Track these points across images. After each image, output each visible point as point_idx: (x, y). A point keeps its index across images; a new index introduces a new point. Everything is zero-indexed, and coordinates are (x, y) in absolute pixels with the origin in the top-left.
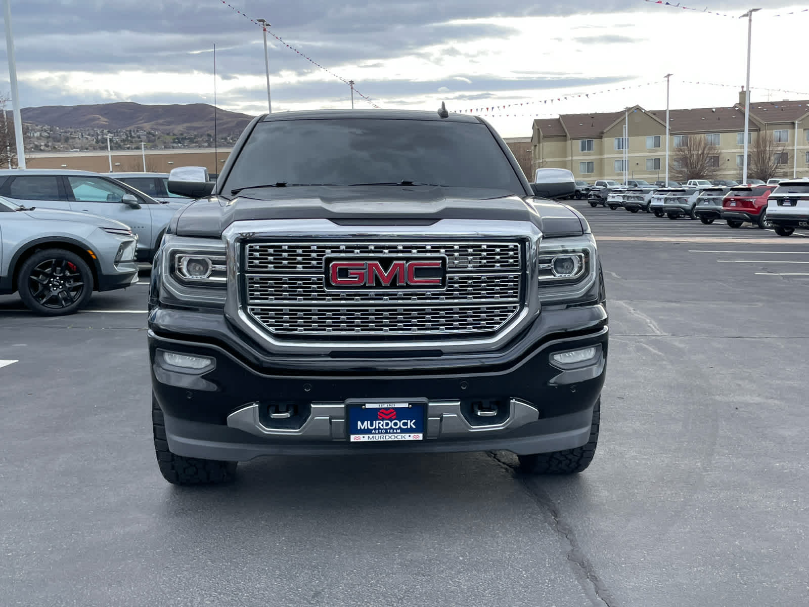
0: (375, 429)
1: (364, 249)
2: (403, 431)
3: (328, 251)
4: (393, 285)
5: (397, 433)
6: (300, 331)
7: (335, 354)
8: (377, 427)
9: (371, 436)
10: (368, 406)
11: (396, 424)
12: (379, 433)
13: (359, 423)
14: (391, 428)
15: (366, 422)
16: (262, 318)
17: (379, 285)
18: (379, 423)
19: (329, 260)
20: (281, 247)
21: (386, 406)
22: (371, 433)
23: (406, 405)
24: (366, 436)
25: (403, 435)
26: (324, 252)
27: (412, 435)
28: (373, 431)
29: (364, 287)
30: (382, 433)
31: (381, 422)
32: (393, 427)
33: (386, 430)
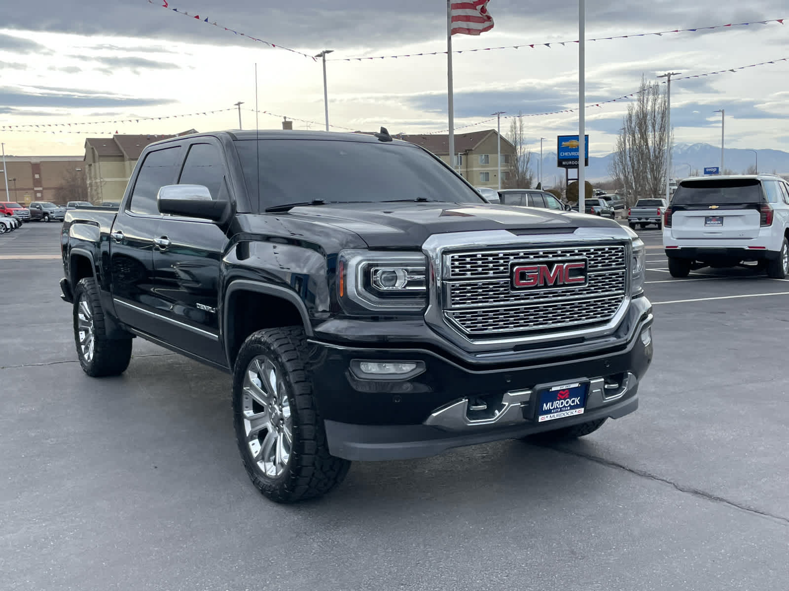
0: (554, 409)
1: (536, 255)
2: (572, 408)
3: (512, 257)
4: (555, 285)
5: (568, 410)
6: (490, 330)
7: (518, 347)
8: (555, 407)
9: (552, 415)
10: (554, 389)
11: (567, 403)
12: (556, 412)
13: (545, 405)
14: (564, 406)
15: (549, 403)
16: (460, 321)
17: (546, 286)
18: (557, 403)
19: (513, 265)
20: (475, 256)
21: (564, 387)
22: (551, 413)
23: (577, 385)
24: (549, 416)
25: (572, 411)
26: (508, 258)
27: (577, 410)
28: (553, 411)
29: (536, 287)
30: (558, 412)
31: (558, 402)
32: (566, 405)
33: (561, 408)
